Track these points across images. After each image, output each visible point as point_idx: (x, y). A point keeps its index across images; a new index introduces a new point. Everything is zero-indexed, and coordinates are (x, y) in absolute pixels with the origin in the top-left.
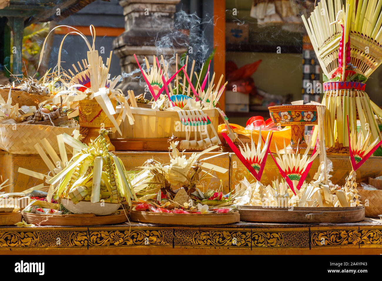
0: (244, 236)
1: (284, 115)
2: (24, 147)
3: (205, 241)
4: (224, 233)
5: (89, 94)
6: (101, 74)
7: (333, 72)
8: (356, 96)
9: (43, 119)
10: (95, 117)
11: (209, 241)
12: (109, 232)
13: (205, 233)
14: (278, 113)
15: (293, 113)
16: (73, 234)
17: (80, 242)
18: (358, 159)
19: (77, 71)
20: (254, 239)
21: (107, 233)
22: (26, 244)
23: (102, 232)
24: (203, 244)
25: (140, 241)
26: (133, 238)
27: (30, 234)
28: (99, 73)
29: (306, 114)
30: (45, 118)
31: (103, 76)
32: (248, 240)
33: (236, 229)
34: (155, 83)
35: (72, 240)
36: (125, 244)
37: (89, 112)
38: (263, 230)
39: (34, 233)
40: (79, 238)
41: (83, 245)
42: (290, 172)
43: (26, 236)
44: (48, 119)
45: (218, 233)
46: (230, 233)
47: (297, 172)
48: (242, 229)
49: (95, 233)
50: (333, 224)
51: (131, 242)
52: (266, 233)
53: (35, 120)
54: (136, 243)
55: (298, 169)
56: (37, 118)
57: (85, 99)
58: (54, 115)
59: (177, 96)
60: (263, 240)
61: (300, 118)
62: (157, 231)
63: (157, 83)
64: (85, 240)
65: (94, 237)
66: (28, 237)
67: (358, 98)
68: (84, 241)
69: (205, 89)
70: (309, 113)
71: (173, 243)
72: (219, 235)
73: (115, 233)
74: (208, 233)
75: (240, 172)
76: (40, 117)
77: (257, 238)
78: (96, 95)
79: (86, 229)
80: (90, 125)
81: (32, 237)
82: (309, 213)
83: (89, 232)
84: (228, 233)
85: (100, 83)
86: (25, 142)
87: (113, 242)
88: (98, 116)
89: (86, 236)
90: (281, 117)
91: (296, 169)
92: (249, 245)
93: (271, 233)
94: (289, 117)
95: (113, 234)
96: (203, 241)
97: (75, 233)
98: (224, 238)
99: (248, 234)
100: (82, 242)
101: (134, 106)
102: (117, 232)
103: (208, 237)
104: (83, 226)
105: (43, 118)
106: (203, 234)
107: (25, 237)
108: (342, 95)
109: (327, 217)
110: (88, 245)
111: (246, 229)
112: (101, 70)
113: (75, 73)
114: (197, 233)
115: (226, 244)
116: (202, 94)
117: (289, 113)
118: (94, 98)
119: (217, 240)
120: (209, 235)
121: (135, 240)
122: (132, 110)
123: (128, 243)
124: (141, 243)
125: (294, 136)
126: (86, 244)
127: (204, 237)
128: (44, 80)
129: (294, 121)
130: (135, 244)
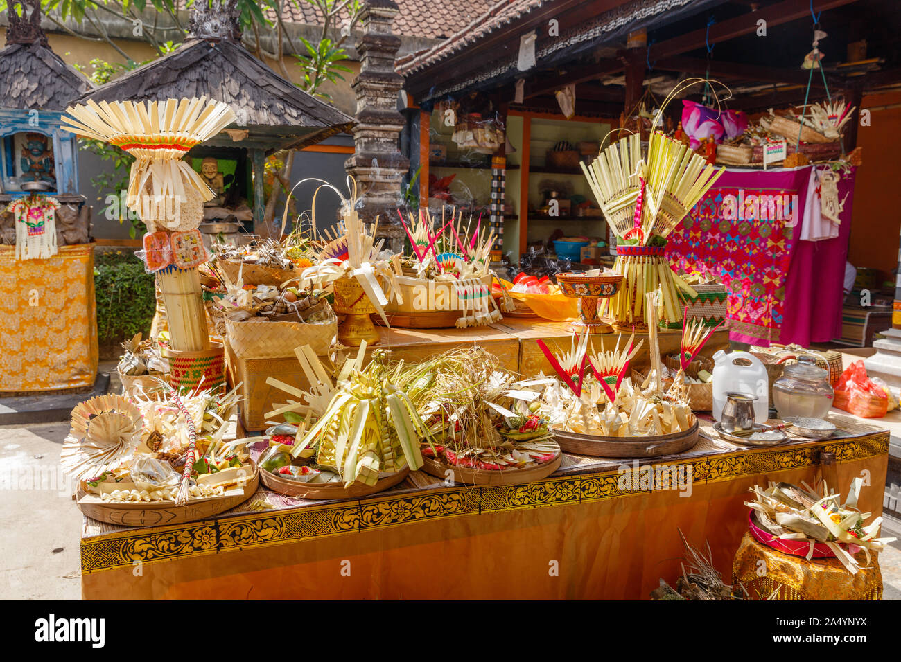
0: (571, 487)
1: (580, 288)
2: (261, 352)
3: (522, 500)
4: (547, 486)
5: (348, 270)
6: (363, 245)
7: (626, 231)
8: (659, 263)
9: (286, 312)
10: (357, 301)
11: (527, 499)
12: (389, 504)
13: (521, 489)
14: (571, 284)
15: (591, 286)
16: (338, 513)
17: (348, 523)
18: (688, 356)
19: (330, 238)
20: (583, 489)
21: (386, 506)
22: (265, 538)
23: (380, 505)
24: (519, 503)
25: (435, 511)
26: (424, 507)
27: (270, 522)
28: (360, 242)
29: (606, 287)
30: (290, 310)
31: (365, 246)
32: (577, 491)
33: (561, 478)
34: (421, 242)
35: (335, 523)
36: (414, 517)
37: (348, 294)
38: (595, 475)
39: (278, 519)
40: (347, 518)
41: (353, 527)
42: (606, 375)
43: (265, 526)
44: (294, 311)
45: (539, 487)
46: (554, 484)
47: (615, 374)
48: (569, 478)
49: (370, 508)
50: (677, 456)
51: (421, 514)
52: (599, 479)
53: (276, 311)
54: (429, 514)
55: (616, 369)
56: (279, 309)
57: (342, 278)
58: (302, 305)
59: (445, 256)
60: (595, 488)
61: (599, 292)
62: (458, 494)
63: (423, 242)
64: (356, 519)
65: (367, 513)
66: (268, 526)
67: (660, 265)
68: (353, 522)
69: (475, 246)
70: (610, 285)
71: (480, 507)
72: (541, 489)
73: (399, 503)
74: (526, 488)
75: (531, 359)
76: (282, 308)
77: (587, 488)
78: (356, 272)
79: (356, 503)
80: (349, 311)
81: (275, 526)
82: (649, 445)
83: (361, 508)
84: (552, 485)
85: (361, 255)
86: (262, 345)
87: (396, 517)
88: (360, 299)
89: (357, 513)
90: (575, 290)
91: (614, 370)
92: (578, 496)
93: (605, 479)
94: (586, 291)
95: (396, 506)
96: (519, 499)
97: (340, 511)
98: (546, 493)
99: (577, 483)
100: (351, 523)
101: (399, 275)
102: (403, 503)
103: (526, 493)
104: (351, 500)
105: (287, 308)
106: (519, 490)
107: (262, 528)
108: (644, 263)
109: (670, 448)
110: (360, 527)
111: (574, 477)
112: (363, 239)
113: (329, 241)
114: (511, 490)
115: (549, 500)
116: (471, 252)
117: (587, 286)
118: (354, 277)
119: (538, 495)
120: (527, 491)
121: (427, 510)
122: (397, 279)
123: (418, 516)
124: (435, 513)
125: (586, 309)
126: (356, 525)
127: (521, 495)
128: (288, 242)
129: (591, 295)
130: (427, 516)
